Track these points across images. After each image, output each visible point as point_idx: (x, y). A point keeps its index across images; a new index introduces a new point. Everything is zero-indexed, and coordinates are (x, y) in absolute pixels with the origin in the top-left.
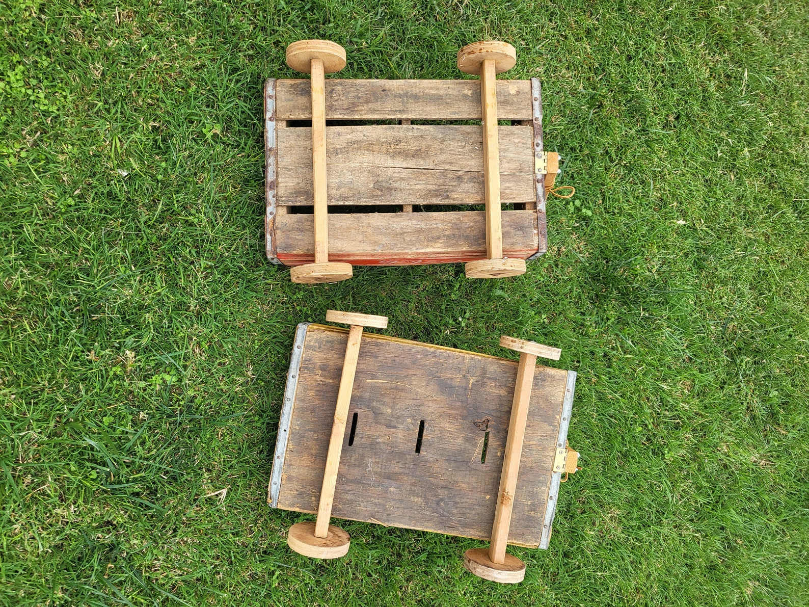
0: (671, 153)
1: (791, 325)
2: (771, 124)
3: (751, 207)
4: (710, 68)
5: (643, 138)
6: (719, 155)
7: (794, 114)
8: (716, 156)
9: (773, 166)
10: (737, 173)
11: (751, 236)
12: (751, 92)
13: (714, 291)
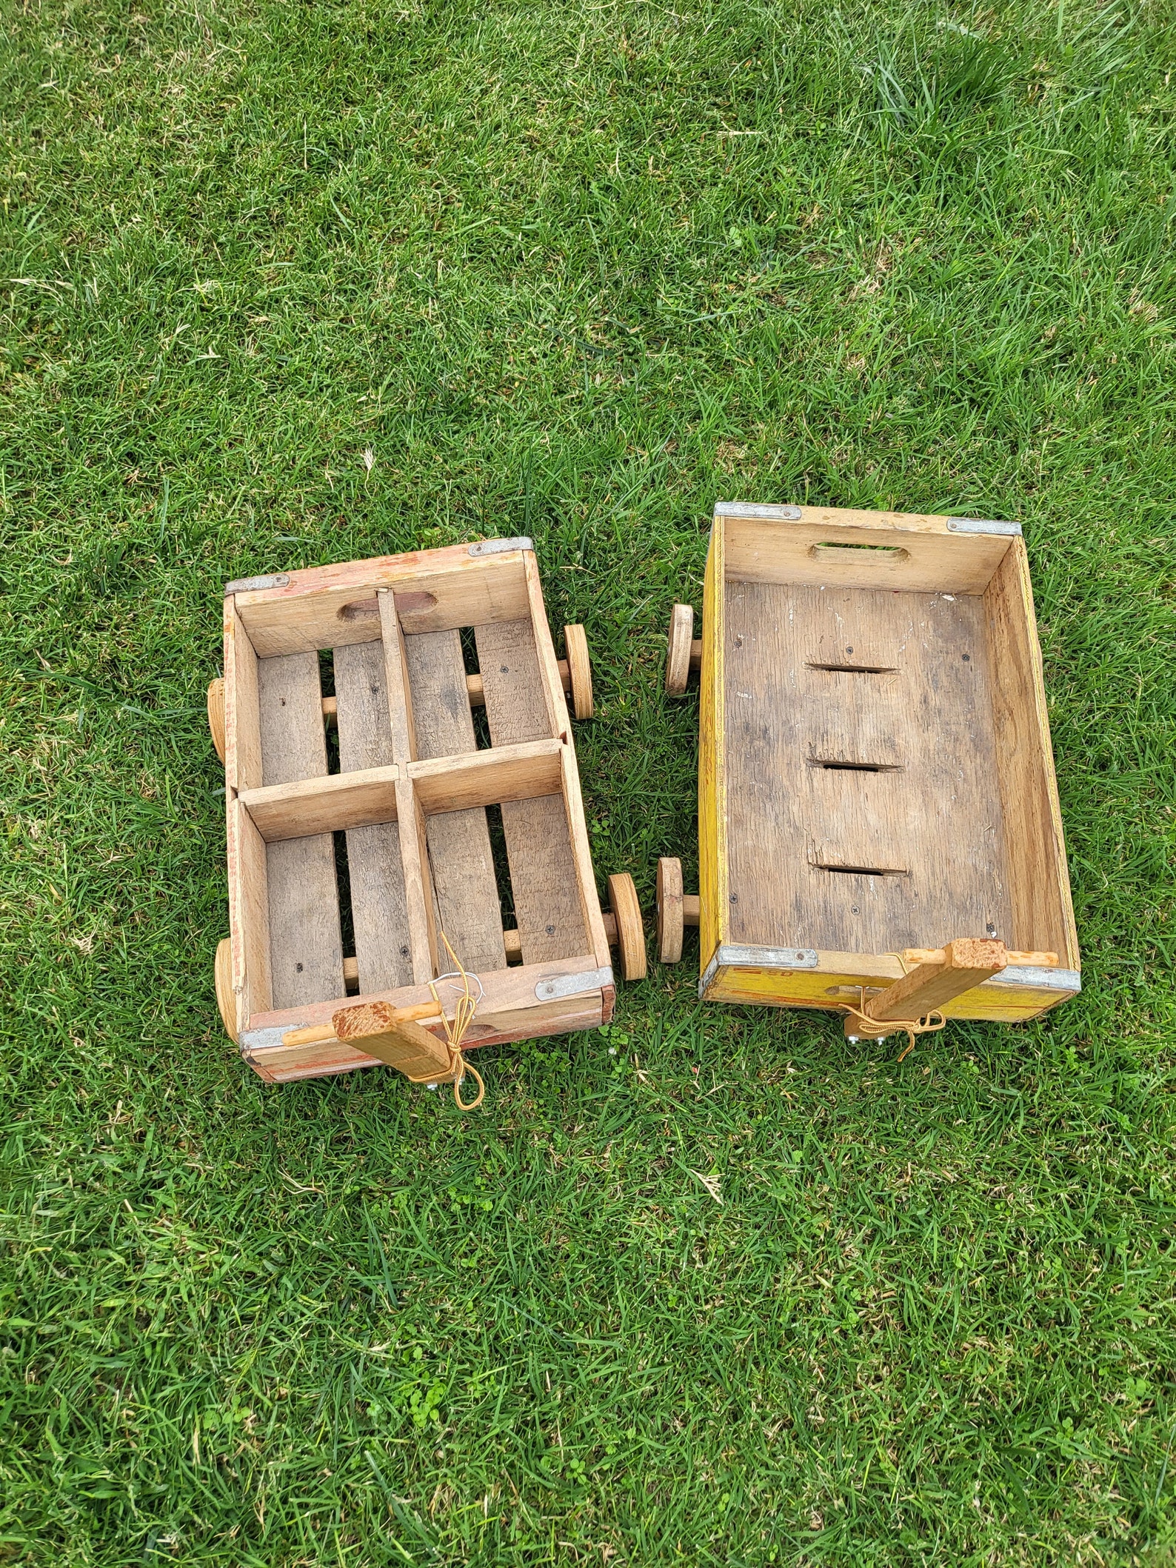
0: (212, 478)
1: (585, 183)
2: (137, 218)
3: (329, 278)
4: (13, 370)
5: (182, 551)
6: (212, 355)
7: (110, 161)
8: (216, 363)
9: (231, 215)
10: (251, 309)
11: (392, 280)
12: (64, 268)
13: (517, 376)
